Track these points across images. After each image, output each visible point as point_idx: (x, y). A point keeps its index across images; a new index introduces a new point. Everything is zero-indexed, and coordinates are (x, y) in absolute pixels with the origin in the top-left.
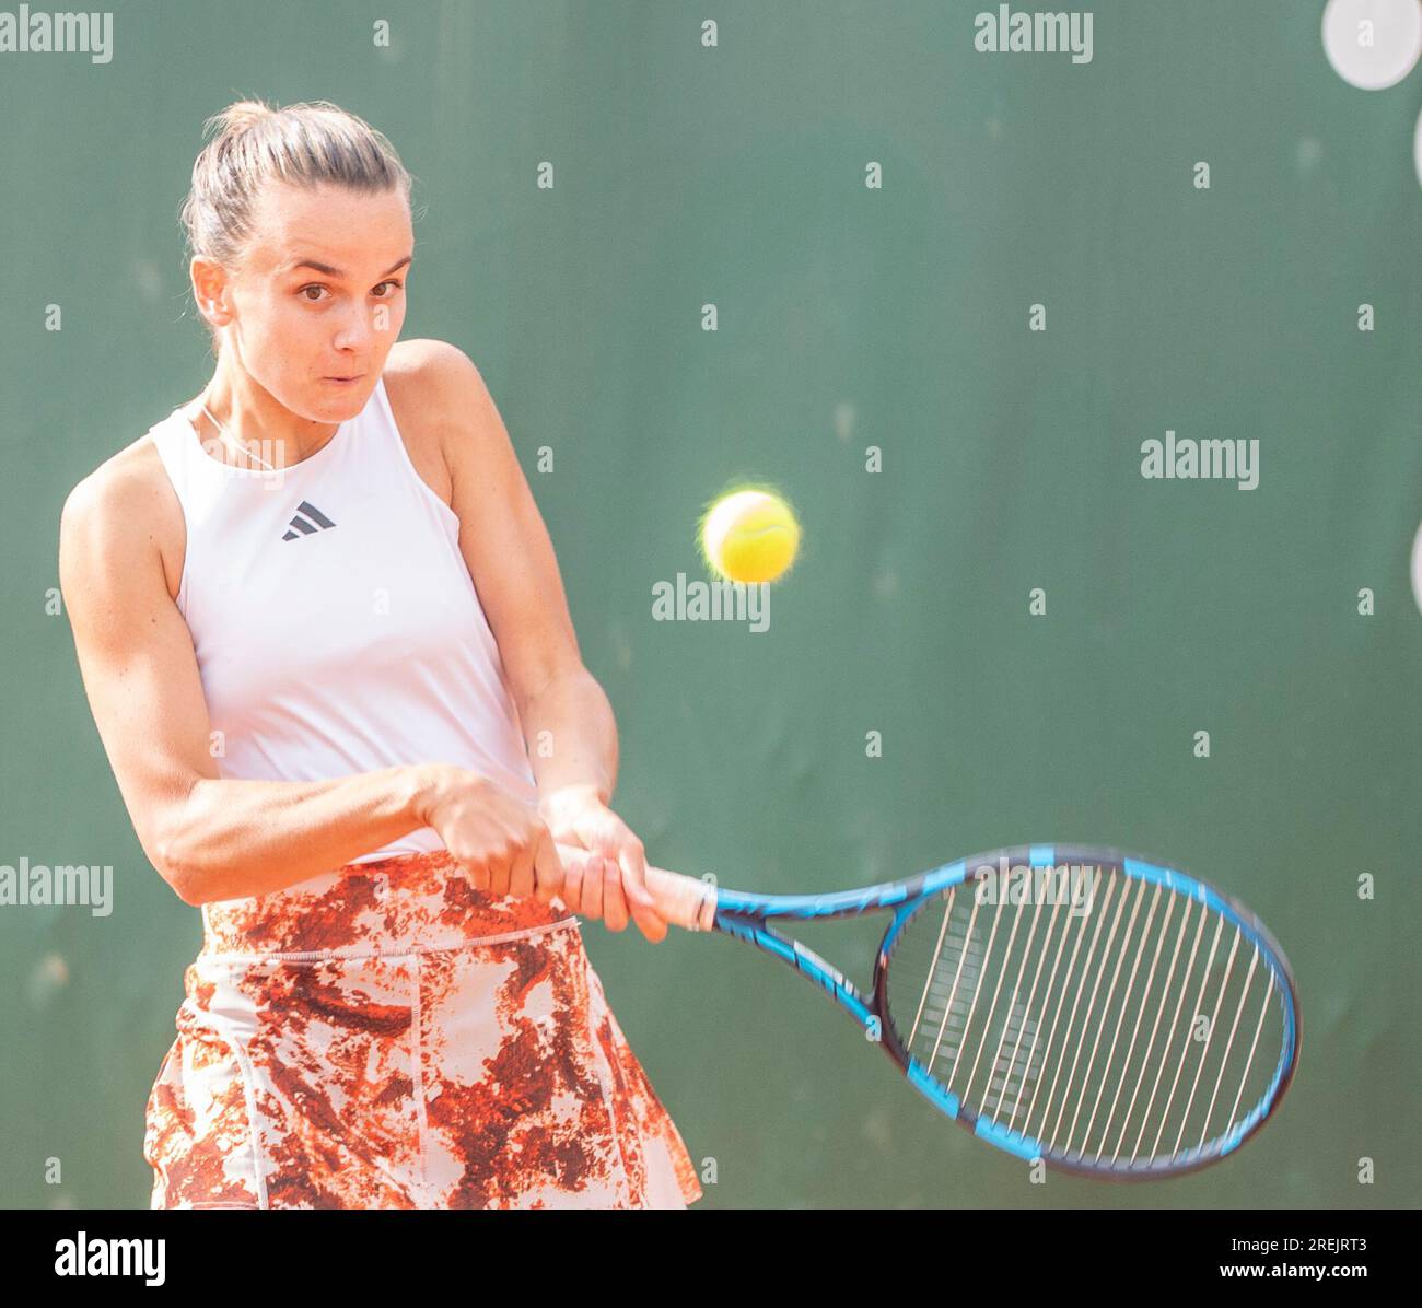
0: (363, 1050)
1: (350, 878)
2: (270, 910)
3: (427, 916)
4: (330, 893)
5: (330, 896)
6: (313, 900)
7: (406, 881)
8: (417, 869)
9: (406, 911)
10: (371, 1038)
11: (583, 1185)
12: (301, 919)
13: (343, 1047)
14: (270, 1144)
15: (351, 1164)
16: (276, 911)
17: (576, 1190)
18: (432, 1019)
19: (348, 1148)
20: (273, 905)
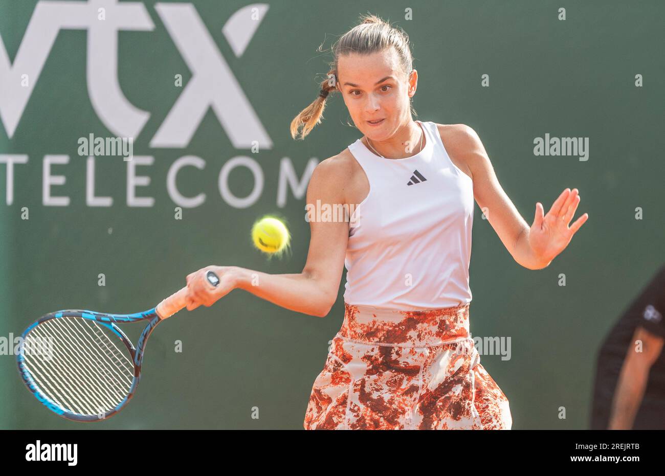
0: (401, 380)
1: (408, 318)
2: (378, 327)
3: (432, 334)
4: (401, 323)
5: (400, 324)
6: (394, 325)
7: (426, 321)
8: (431, 316)
9: (425, 332)
10: (404, 376)
11: (459, 418)
12: (388, 331)
13: (394, 378)
14: (351, 423)
15: (383, 425)
16: (380, 327)
17: (457, 420)
18: (427, 371)
19: (384, 419)
20: (379, 325)
